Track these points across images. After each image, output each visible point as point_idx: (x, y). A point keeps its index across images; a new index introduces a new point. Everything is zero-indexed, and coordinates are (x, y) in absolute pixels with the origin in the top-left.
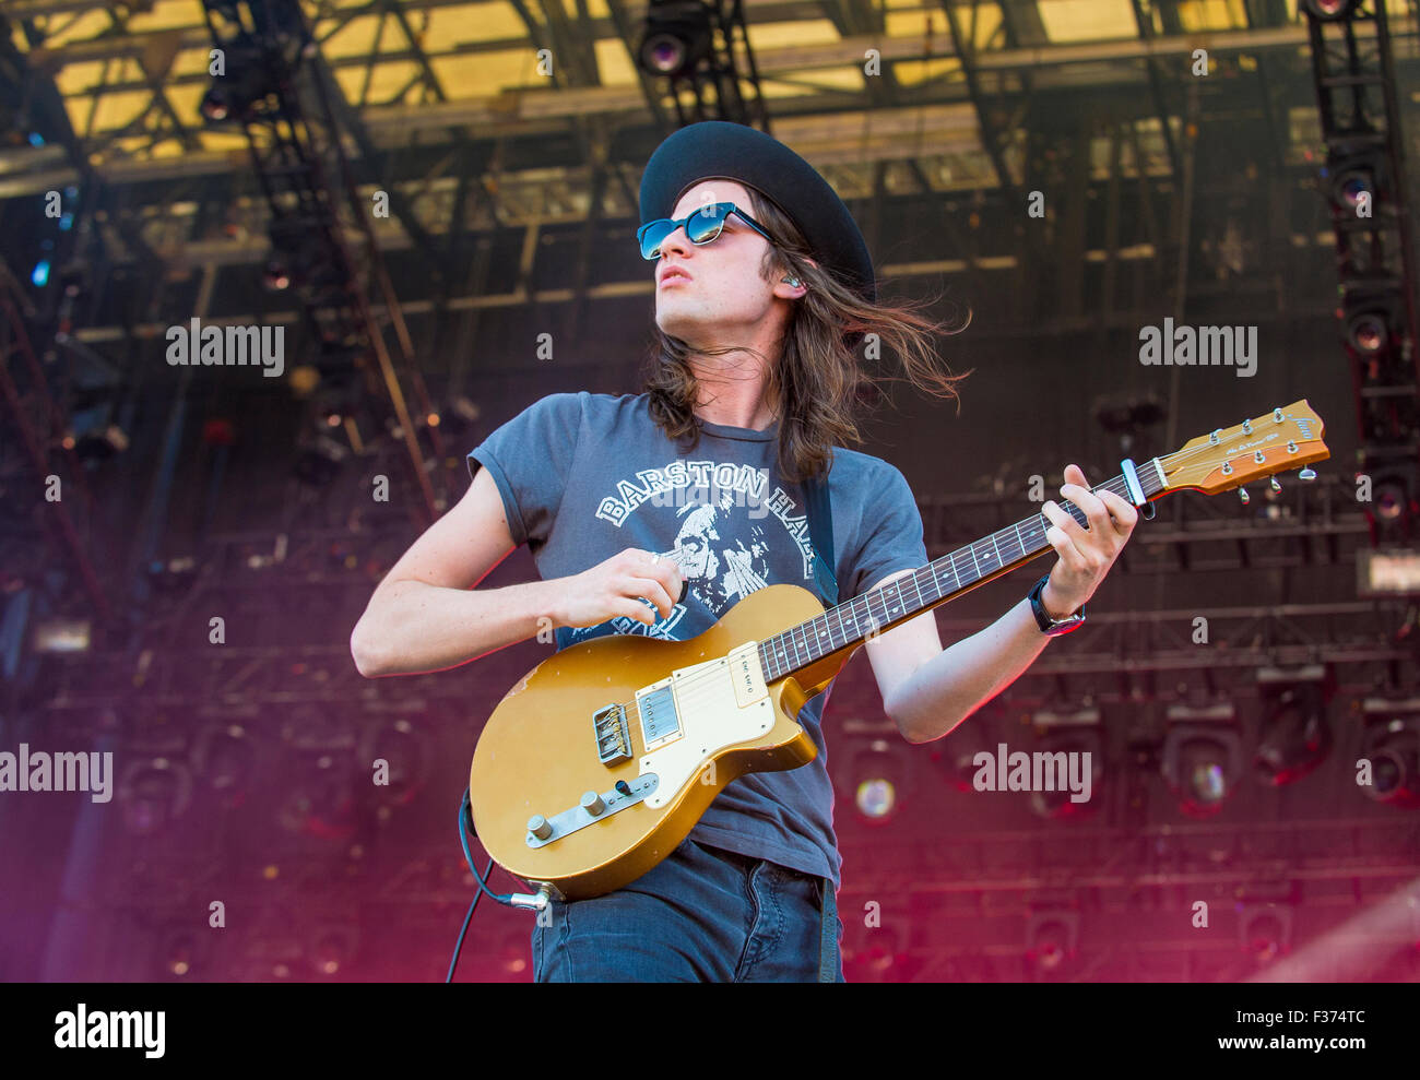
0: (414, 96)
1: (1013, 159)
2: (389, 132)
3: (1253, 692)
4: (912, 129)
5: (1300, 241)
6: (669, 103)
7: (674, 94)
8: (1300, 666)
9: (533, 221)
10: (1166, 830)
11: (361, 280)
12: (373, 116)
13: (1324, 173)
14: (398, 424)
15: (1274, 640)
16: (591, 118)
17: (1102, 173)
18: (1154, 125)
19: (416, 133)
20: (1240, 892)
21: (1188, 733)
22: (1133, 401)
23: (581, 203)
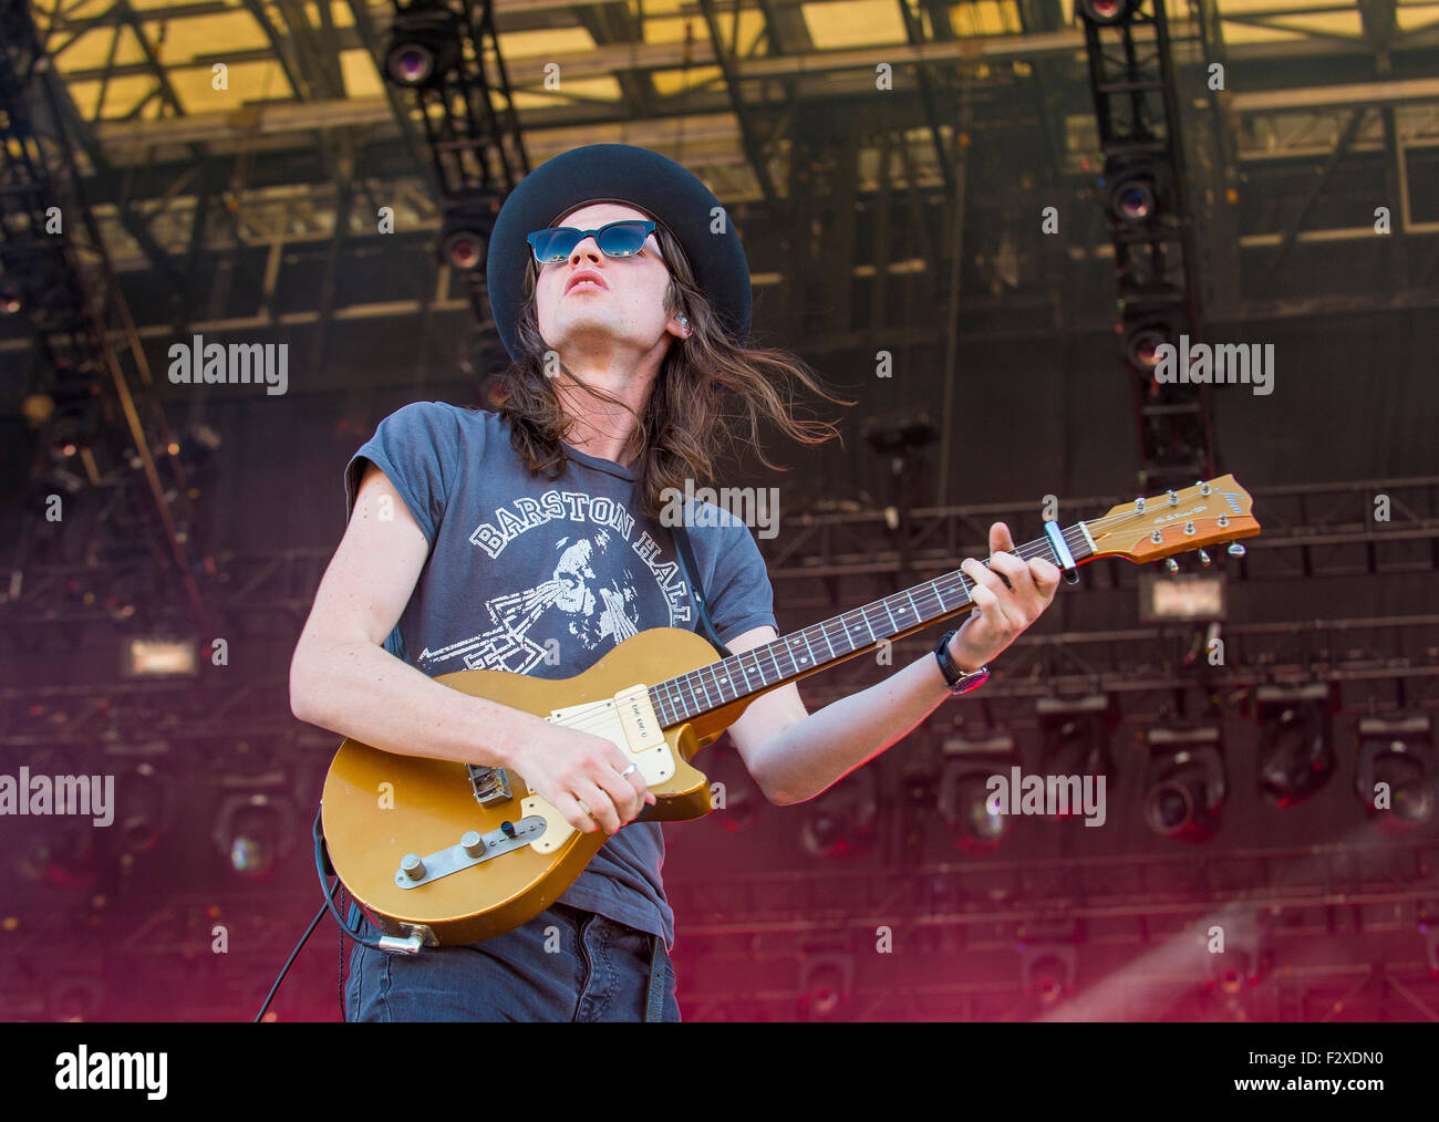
0: (151, 111)
1: (777, 171)
2: (125, 147)
3: (1032, 723)
4: (671, 140)
5: (1077, 254)
6: (417, 115)
7: (423, 107)
8: (1081, 696)
9: (277, 240)
10: (944, 868)
11: (98, 302)
12: (108, 132)
13: (1101, 182)
14: (137, 453)
15: (1054, 670)
16: (336, 131)
17: (871, 185)
18: (925, 134)
19: (153, 149)
20: (1022, 932)
21: (966, 767)
22: (904, 423)
23: (327, 221)
